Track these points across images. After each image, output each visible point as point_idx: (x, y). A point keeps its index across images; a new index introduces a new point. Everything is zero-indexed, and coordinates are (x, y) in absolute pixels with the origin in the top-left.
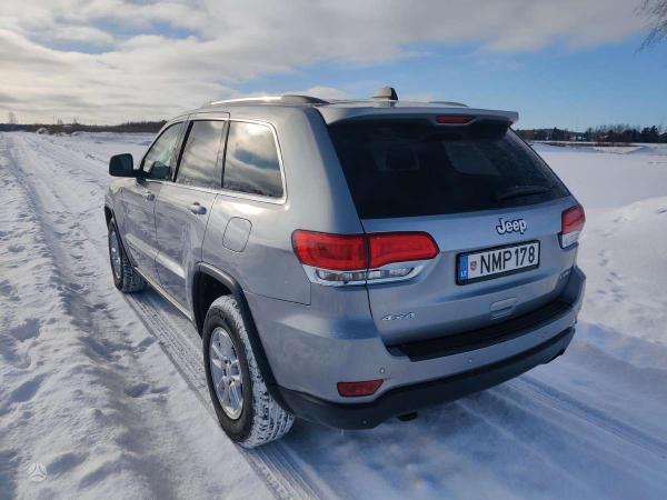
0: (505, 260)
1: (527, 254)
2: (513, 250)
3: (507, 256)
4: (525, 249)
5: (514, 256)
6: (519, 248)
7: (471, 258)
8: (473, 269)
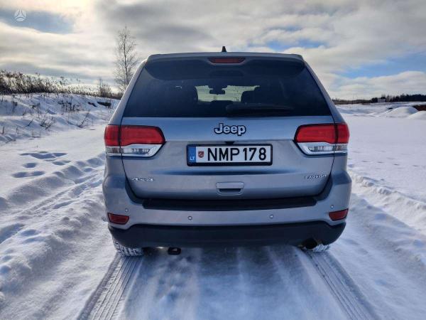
0: (232, 154)
1: (257, 153)
2: (241, 148)
3: (235, 152)
4: (255, 149)
5: (242, 153)
6: (248, 148)
7: (198, 149)
8: (200, 157)
